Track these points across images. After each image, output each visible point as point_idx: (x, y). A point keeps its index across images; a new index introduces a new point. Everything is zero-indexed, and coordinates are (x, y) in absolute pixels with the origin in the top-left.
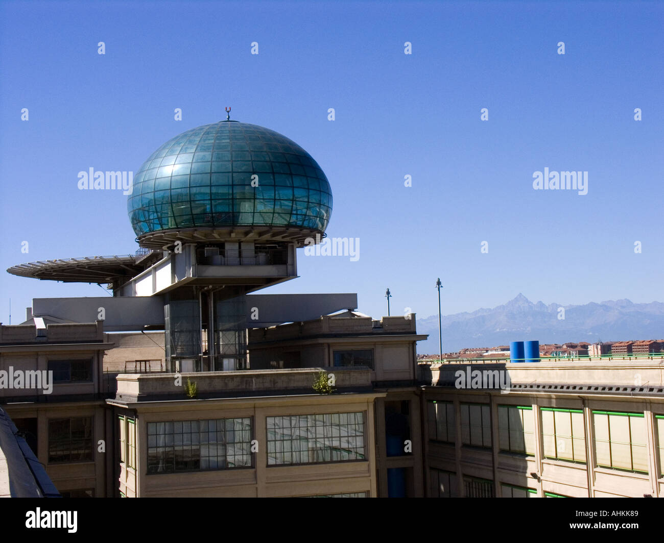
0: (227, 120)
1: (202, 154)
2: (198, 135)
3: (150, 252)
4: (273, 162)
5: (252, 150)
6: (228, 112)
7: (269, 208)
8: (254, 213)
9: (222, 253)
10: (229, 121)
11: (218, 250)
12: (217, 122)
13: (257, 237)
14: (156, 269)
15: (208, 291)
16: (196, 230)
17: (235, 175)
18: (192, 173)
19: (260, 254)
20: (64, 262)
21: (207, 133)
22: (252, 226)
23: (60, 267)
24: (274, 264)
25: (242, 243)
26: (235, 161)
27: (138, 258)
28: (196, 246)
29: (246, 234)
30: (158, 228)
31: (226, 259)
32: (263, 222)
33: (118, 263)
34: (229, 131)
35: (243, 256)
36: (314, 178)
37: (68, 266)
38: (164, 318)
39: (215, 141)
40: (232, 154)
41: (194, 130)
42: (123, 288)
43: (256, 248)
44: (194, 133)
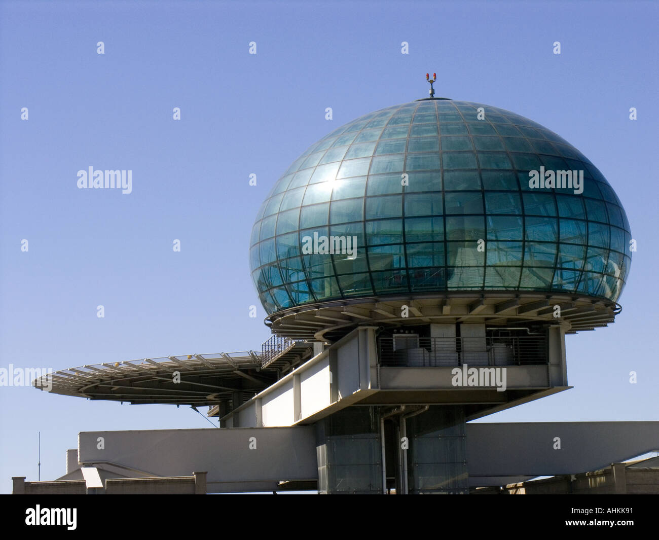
0: (429, 97)
1: (385, 159)
2: (377, 125)
3: (288, 344)
4: (520, 171)
5: (478, 149)
6: (432, 82)
7: (514, 257)
8: (485, 266)
9: (426, 344)
10: (432, 98)
11: (418, 339)
12: (412, 101)
13: (490, 313)
14: (300, 377)
15: (397, 417)
16: (377, 301)
17: (449, 197)
18: (369, 194)
19: (496, 345)
20: (134, 366)
21: (394, 121)
22: (483, 293)
23: (125, 376)
24: (522, 364)
25: (462, 326)
26: (448, 171)
27: (265, 358)
28: (377, 331)
29: (471, 307)
30: (306, 298)
31: (433, 354)
32: (502, 285)
33: (229, 367)
34: (435, 115)
35: (465, 349)
36: (598, 200)
37: (140, 374)
38: (316, 466)
39: (409, 135)
40: (441, 159)
41: (370, 116)
42: (237, 413)
43: (488, 333)
44: (369, 123)
